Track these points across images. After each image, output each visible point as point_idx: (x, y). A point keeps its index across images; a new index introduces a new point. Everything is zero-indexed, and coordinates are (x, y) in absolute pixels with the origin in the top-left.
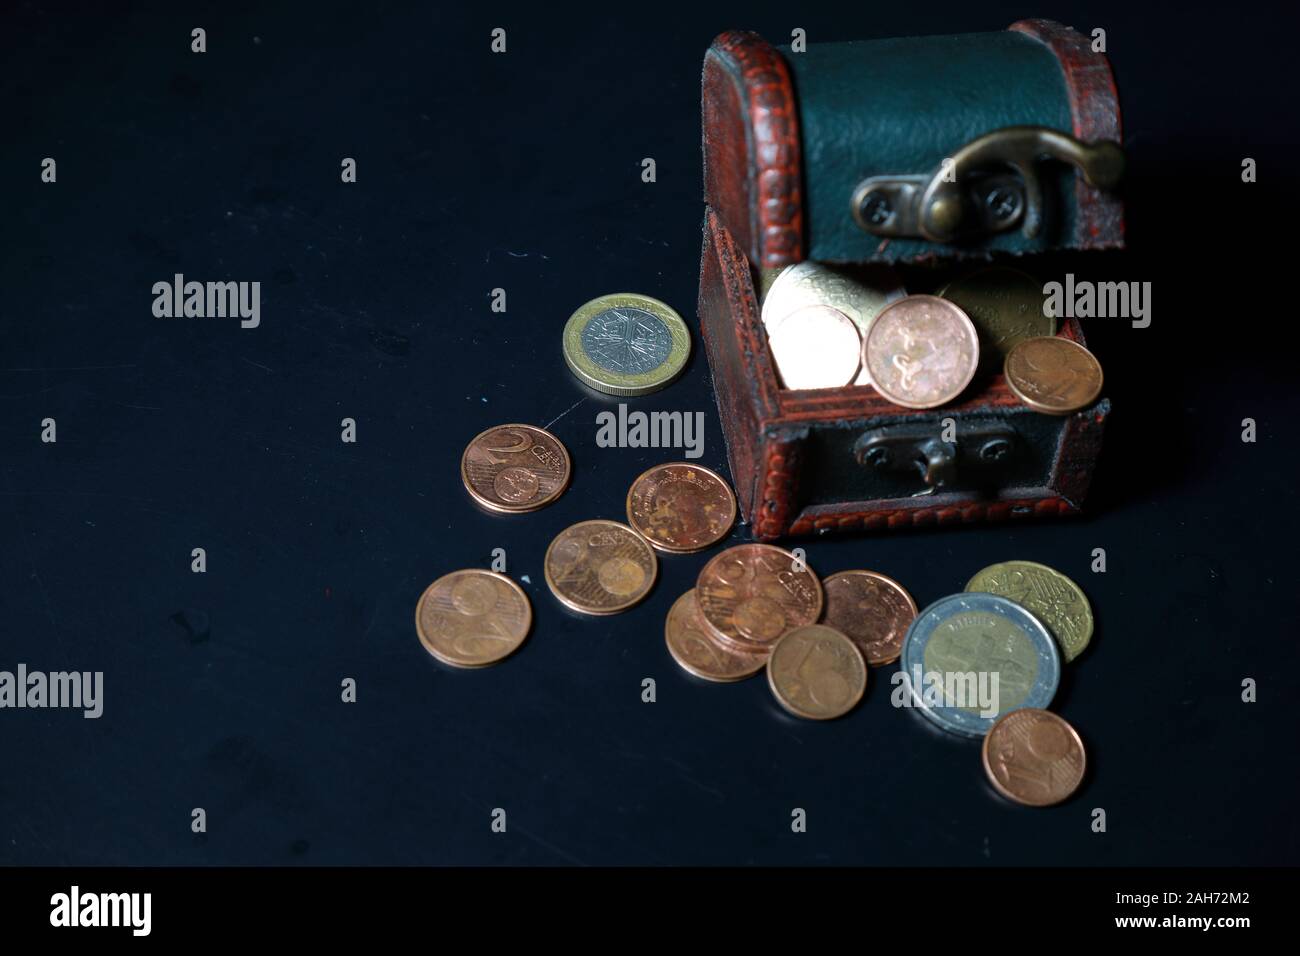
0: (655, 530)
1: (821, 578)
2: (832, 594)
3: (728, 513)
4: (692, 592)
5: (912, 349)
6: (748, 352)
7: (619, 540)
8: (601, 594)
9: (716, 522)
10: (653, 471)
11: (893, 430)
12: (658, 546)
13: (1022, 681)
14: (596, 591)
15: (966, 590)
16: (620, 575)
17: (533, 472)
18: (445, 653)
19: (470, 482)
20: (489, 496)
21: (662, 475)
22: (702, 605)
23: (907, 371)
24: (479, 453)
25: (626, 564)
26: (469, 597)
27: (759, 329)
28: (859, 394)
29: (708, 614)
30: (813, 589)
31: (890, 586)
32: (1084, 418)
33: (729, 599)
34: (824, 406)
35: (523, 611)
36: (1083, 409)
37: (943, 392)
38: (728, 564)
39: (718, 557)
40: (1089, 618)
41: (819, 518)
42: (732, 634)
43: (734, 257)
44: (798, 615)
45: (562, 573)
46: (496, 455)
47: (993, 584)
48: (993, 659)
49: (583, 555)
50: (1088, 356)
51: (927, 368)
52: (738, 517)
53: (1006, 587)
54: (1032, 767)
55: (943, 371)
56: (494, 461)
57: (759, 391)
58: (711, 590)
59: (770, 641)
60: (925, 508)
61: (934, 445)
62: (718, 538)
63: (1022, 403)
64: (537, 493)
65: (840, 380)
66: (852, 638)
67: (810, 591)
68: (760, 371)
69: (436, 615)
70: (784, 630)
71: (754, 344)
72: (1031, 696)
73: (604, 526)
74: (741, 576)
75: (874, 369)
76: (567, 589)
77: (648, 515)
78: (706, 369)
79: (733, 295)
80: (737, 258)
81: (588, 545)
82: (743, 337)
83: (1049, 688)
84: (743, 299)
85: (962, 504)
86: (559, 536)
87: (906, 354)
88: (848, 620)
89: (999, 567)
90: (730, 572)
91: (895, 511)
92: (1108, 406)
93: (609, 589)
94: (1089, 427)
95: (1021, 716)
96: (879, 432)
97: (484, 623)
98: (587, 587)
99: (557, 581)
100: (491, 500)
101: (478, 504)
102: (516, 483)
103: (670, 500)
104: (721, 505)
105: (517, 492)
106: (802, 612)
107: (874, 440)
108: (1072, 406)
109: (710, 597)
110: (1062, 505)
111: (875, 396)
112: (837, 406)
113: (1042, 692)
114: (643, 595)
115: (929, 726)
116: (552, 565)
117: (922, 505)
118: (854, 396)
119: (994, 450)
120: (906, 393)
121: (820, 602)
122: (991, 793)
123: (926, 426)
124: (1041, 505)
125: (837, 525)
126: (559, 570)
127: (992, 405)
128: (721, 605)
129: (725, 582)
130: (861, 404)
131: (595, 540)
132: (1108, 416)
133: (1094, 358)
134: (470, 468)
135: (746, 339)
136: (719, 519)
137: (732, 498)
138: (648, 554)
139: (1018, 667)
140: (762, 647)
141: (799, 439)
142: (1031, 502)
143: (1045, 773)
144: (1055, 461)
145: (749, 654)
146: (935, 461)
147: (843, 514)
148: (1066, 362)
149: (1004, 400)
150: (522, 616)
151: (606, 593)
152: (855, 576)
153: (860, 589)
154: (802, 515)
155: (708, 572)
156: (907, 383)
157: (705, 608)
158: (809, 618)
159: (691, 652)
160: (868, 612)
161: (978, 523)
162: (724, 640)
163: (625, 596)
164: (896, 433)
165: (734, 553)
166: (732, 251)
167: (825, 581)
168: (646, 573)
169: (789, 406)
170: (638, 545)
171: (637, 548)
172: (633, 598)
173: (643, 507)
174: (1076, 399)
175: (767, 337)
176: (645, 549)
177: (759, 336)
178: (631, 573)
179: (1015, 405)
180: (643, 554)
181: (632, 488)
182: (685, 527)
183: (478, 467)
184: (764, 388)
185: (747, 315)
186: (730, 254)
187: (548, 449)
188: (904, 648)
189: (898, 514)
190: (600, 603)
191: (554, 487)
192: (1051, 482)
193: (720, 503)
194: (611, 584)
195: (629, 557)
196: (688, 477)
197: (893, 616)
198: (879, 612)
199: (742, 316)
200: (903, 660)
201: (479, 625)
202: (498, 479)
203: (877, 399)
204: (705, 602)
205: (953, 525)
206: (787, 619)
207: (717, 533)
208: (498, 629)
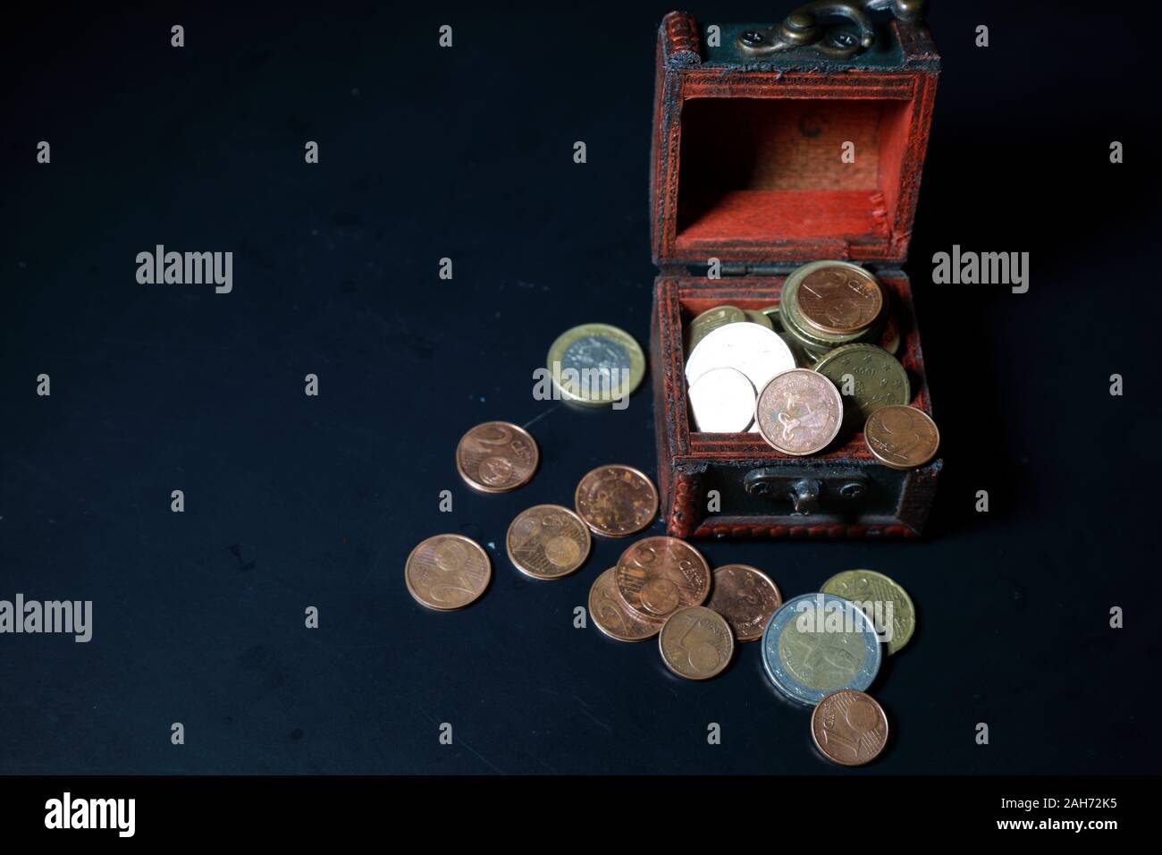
0: (594, 517)
1: (712, 567)
2: (719, 581)
3: (650, 509)
4: (614, 569)
5: (792, 409)
6: (671, 400)
7: (565, 523)
8: (545, 564)
9: (640, 515)
10: (600, 469)
11: (773, 470)
12: (595, 530)
13: (850, 667)
14: (542, 561)
15: (821, 590)
16: (561, 550)
17: (509, 462)
18: (423, 598)
19: (461, 465)
20: (474, 478)
21: (606, 473)
22: (618, 581)
23: (788, 426)
24: (470, 444)
25: (568, 541)
26: (447, 555)
27: (681, 381)
28: (750, 440)
29: (622, 589)
30: (704, 577)
31: (764, 580)
32: (921, 473)
33: (639, 578)
34: (722, 448)
35: (485, 571)
36: (920, 467)
37: (814, 444)
38: (643, 550)
39: (637, 544)
40: (912, 621)
41: (717, 526)
42: (637, 606)
43: (671, 321)
44: (689, 596)
45: (518, 544)
46: (484, 445)
47: (843, 587)
48: (831, 647)
49: (536, 531)
50: (931, 424)
51: (803, 425)
52: (658, 513)
53: (853, 590)
54: (847, 735)
55: (815, 428)
56: (481, 450)
57: (675, 432)
58: (627, 570)
59: (664, 615)
60: (798, 525)
61: (805, 485)
62: (640, 527)
63: (874, 458)
64: (510, 479)
65: (737, 428)
66: (727, 620)
67: (702, 578)
68: (677, 416)
69: (421, 568)
70: (677, 607)
71: (676, 393)
72: (856, 680)
73: (556, 510)
74: (652, 561)
75: (762, 422)
76: (521, 557)
77: (590, 504)
78: (651, 394)
79: (666, 352)
80: (673, 321)
81: (542, 524)
82: (669, 387)
83: (870, 674)
84: (673, 355)
85: (828, 525)
86: (521, 515)
87: (787, 413)
88: (728, 604)
89: (851, 573)
90: (644, 557)
91: (776, 526)
92: (940, 465)
93: (552, 560)
94: (925, 479)
95: (844, 696)
96: (763, 471)
97: (455, 577)
98: (536, 555)
99: (514, 550)
100: (474, 481)
101: (465, 483)
102: (496, 469)
103: (609, 494)
104: (647, 502)
105: (495, 476)
106: (693, 594)
107: (759, 476)
108: (911, 464)
109: (626, 575)
110: (906, 531)
111: (762, 443)
112: (732, 448)
113: (864, 677)
114: (577, 567)
115: (776, 692)
116: (512, 537)
117: (798, 523)
118: (746, 441)
119: (851, 490)
120: (786, 443)
121: (708, 588)
122: (813, 749)
123: (798, 469)
124: (890, 529)
125: (731, 533)
126: (516, 541)
127: (851, 457)
128: (633, 583)
129: (639, 565)
130: (751, 448)
131: (548, 520)
132: (939, 473)
133: (935, 426)
134: (463, 453)
135: (671, 389)
136: (643, 512)
137: (656, 497)
138: (585, 536)
139: (849, 655)
140: (658, 618)
141: (699, 473)
142: (882, 527)
143: (855, 741)
144: (901, 499)
145: (649, 623)
146: (803, 496)
147: (735, 525)
148: (913, 427)
149: (861, 454)
150: (484, 575)
151: (549, 563)
152: (739, 569)
153: (741, 579)
154: (704, 523)
155: (627, 556)
156: (787, 435)
157: (620, 584)
158: (697, 599)
159: (605, 616)
160: (745, 598)
161: (840, 538)
162: (632, 611)
163: (563, 567)
164: (774, 473)
165: (649, 542)
166: (670, 315)
167: (715, 571)
168: (581, 551)
169: (696, 445)
170: (579, 528)
171: (577, 530)
172: (569, 569)
173: (587, 498)
174: (916, 459)
175: (687, 387)
176: (584, 531)
177: (681, 387)
178: (570, 550)
179: (868, 458)
180: (582, 535)
181: (581, 483)
182: (617, 517)
183: (468, 454)
184: (678, 430)
185: (674, 369)
186: (668, 318)
187: (524, 444)
188: (766, 631)
189: (778, 528)
190: (543, 570)
191: (524, 474)
192: (898, 513)
193: (646, 500)
194: (554, 557)
195: (571, 536)
196: (626, 476)
197: (763, 604)
198: (752, 600)
199: (670, 369)
200: (763, 641)
201: (451, 579)
202: (482, 464)
203: (762, 445)
204: (621, 578)
205: (821, 538)
206: (681, 599)
207: (639, 524)
208: (464, 583)
